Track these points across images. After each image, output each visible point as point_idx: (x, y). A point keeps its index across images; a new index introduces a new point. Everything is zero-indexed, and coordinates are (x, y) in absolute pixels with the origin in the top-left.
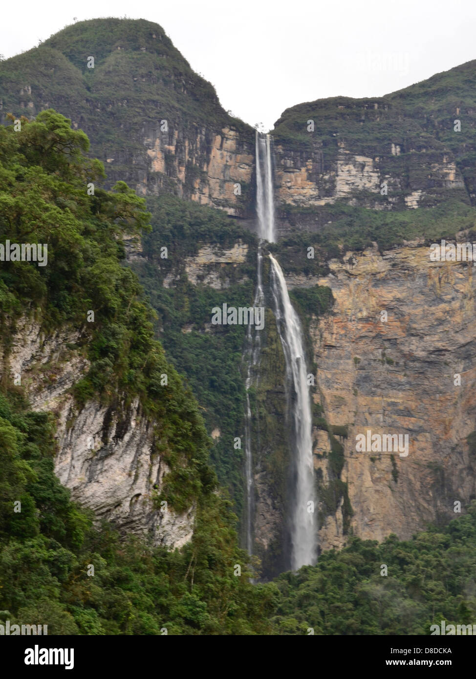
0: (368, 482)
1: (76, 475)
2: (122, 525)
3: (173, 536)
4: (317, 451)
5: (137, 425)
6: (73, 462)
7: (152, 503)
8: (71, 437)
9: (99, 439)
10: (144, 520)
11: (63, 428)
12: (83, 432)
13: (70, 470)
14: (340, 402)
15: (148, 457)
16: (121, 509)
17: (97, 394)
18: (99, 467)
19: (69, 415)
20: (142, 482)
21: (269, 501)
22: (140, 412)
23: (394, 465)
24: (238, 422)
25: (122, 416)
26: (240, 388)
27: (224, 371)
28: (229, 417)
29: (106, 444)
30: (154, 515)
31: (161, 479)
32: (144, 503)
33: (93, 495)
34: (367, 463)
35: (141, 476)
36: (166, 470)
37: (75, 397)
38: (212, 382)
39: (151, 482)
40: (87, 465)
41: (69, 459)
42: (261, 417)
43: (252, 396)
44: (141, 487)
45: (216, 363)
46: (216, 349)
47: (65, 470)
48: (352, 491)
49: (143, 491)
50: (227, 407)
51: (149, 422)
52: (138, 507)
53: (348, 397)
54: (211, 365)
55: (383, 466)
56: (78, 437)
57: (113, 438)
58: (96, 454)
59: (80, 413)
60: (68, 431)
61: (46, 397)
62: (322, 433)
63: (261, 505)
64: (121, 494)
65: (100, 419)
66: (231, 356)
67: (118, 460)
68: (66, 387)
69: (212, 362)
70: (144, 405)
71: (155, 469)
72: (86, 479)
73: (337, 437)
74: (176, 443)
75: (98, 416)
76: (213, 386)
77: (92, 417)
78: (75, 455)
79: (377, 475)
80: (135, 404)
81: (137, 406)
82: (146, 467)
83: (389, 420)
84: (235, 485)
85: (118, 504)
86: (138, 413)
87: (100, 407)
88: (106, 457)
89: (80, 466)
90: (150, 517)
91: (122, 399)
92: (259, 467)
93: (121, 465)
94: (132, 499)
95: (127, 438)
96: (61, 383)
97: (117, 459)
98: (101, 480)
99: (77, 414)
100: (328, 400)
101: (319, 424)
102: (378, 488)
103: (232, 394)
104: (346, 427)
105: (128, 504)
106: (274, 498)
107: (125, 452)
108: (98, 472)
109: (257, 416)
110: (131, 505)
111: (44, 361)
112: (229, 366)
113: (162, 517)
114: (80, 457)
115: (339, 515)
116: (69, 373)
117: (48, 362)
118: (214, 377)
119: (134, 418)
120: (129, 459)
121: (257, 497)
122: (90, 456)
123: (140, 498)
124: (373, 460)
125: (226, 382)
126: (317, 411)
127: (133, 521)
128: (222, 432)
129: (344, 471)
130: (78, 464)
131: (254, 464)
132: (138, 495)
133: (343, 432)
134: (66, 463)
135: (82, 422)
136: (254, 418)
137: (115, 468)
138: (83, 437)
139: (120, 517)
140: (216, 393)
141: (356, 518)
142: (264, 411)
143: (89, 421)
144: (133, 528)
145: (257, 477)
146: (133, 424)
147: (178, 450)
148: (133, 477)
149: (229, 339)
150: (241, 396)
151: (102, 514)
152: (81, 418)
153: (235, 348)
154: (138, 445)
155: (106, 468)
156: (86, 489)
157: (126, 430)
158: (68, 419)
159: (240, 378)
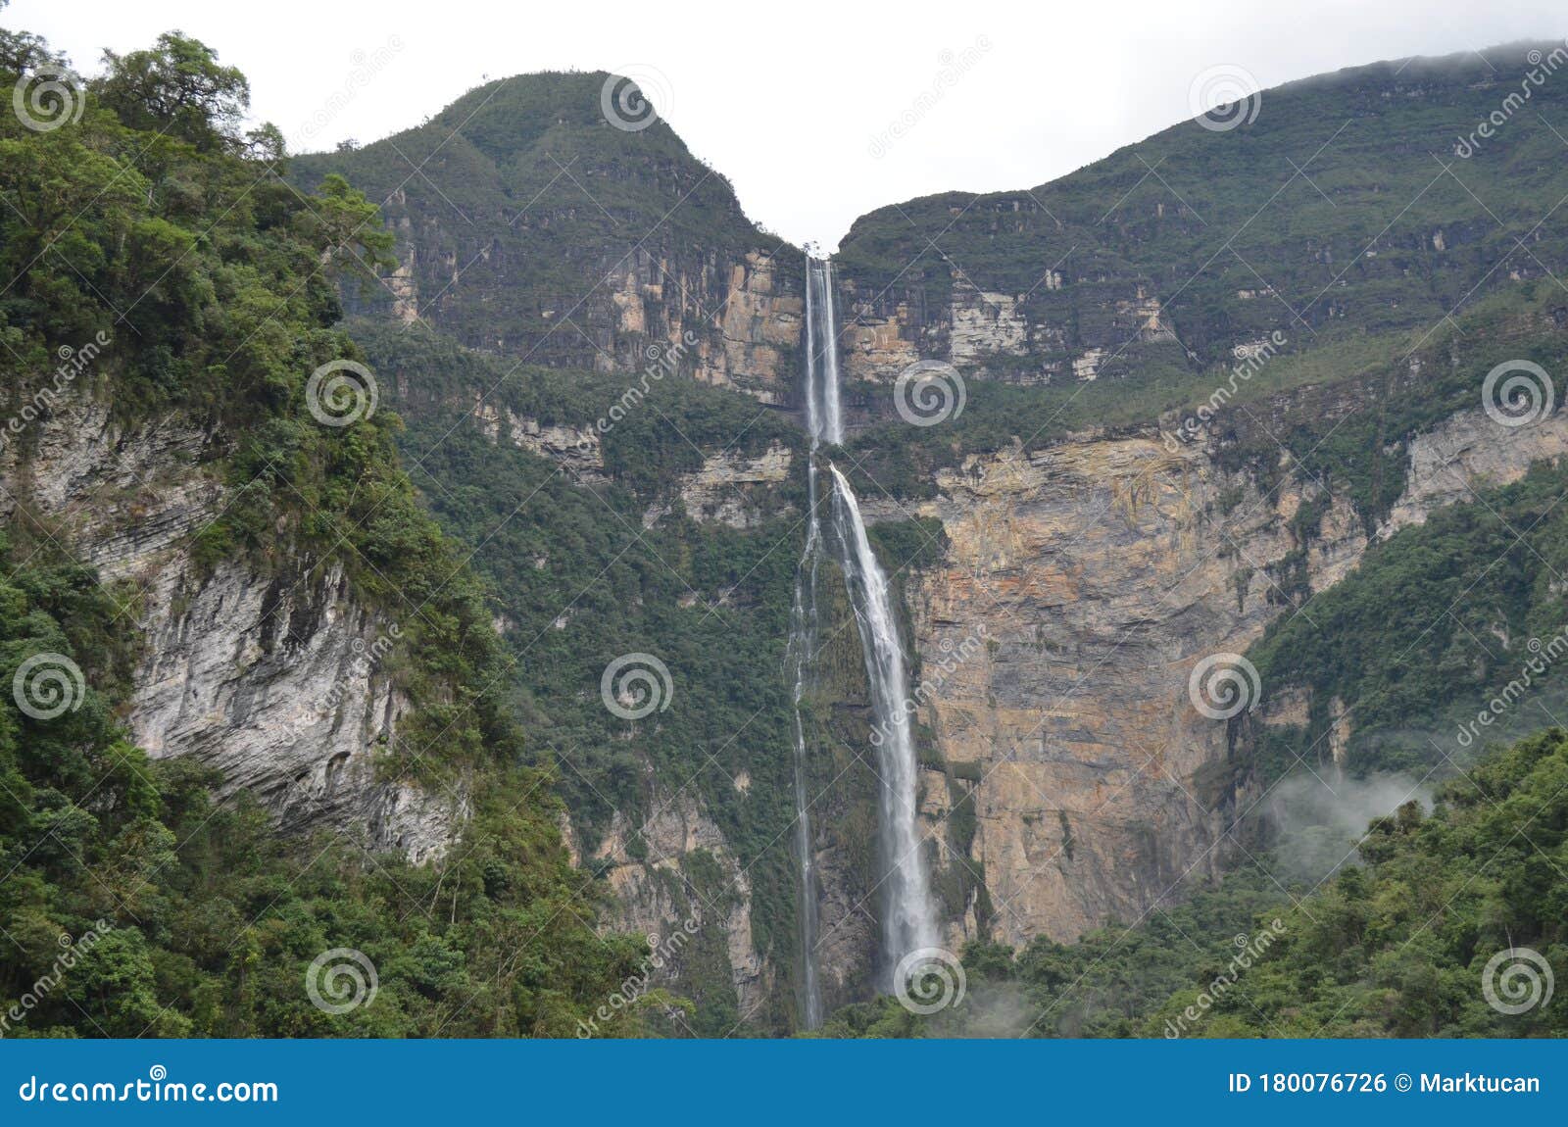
0: (1021, 862)
1: (201, 711)
2: (314, 816)
3: (422, 837)
4: (925, 808)
5: (338, 618)
6: (193, 684)
7: (372, 770)
8: (185, 633)
9: (255, 643)
10: (358, 805)
11: (165, 612)
12: (215, 627)
13: (187, 700)
14: (963, 722)
15: (365, 683)
16: (308, 784)
17: (242, 551)
18: (257, 698)
19: (179, 587)
20: (351, 730)
21: (843, 900)
22: (346, 593)
23: (1067, 828)
24: (781, 759)
25: (303, 599)
26: (785, 700)
27: (755, 672)
28: (765, 752)
29: (268, 651)
30: (378, 794)
31: (392, 725)
32: (355, 770)
33: (244, 753)
34: (1018, 827)
35: (348, 717)
36: (405, 707)
37: (193, 555)
38: (733, 690)
39: (370, 731)
40: (227, 692)
41: (182, 678)
42: (823, 751)
43: (805, 714)
44: (349, 739)
45: (738, 658)
46: (740, 632)
47: (172, 698)
48: (991, 878)
49: (354, 748)
50: (762, 735)
51: (364, 612)
52: (343, 778)
53: (980, 711)
54: (730, 661)
55: (1047, 832)
56: (203, 634)
57: (284, 641)
58: (249, 673)
59: (204, 586)
60: (177, 621)
61: (125, 550)
62: (935, 775)
63: (829, 908)
64: (307, 753)
65: (254, 601)
66: (767, 644)
67: (300, 686)
68: (172, 535)
69: (732, 656)
70: (353, 580)
71: (380, 705)
72: (228, 720)
73: (961, 782)
74: (426, 656)
75: (249, 597)
76: (733, 696)
77: (235, 598)
78: (197, 670)
79: (1036, 848)
80: (335, 577)
81: (338, 581)
82: (360, 700)
83: (1053, 750)
84: (779, 871)
85: (302, 773)
86: (341, 596)
87: (254, 578)
88: (272, 679)
89: (211, 694)
90: (368, 796)
91: (306, 566)
92: (821, 840)
93: (307, 696)
94: (330, 765)
95: (316, 643)
96: (160, 526)
97: (296, 685)
98: (262, 724)
99: (196, 588)
100: (944, 717)
101: (929, 759)
102: (1039, 870)
103: (768, 710)
104: (978, 763)
105: (322, 773)
106: (851, 894)
107: (314, 670)
108: (256, 708)
109: (816, 750)
110: (328, 774)
111: (125, 482)
112: (763, 662)
113: (395, 799)
114: (210, 676)
115: (971, 920)
116: (179, 508)
117: (132, 486)
118: (737, 683)
119: (331, 603)
120: (324, 684)
121: (821, 895)
122: (234, 676)
123: (348, 761)
124: (1027, 821)
125: (757, 691)
126: (924, 738)
127: (333, 808)
128: (753, 779)
129: (976, 843)
130: (207, 691)
131: (814, 833)
132: (344, 755)
133: (972, 773)
134: (173, 682)
135: (211, 607)
136: (810, 753)
137: (295, 702)
138: (217, 635)
139: (307, 800)
140: (740, 710)
141: (1002, 924)
142: (828, 740)
143: (228, 605)
144: (337, 822)
145: (819, 856)
146: (330, 616)
147: (431, 671)
148: (331, 721)
149: (762, 615)
150: (787, 717)
151: (269, 792)
152: (209, 598)
153: (774, 631)
154: (342, 657)
155: (273, 700)
156: (229, 741)
157: (314, 629)
158: (175, 597)
159: (784, 682)
